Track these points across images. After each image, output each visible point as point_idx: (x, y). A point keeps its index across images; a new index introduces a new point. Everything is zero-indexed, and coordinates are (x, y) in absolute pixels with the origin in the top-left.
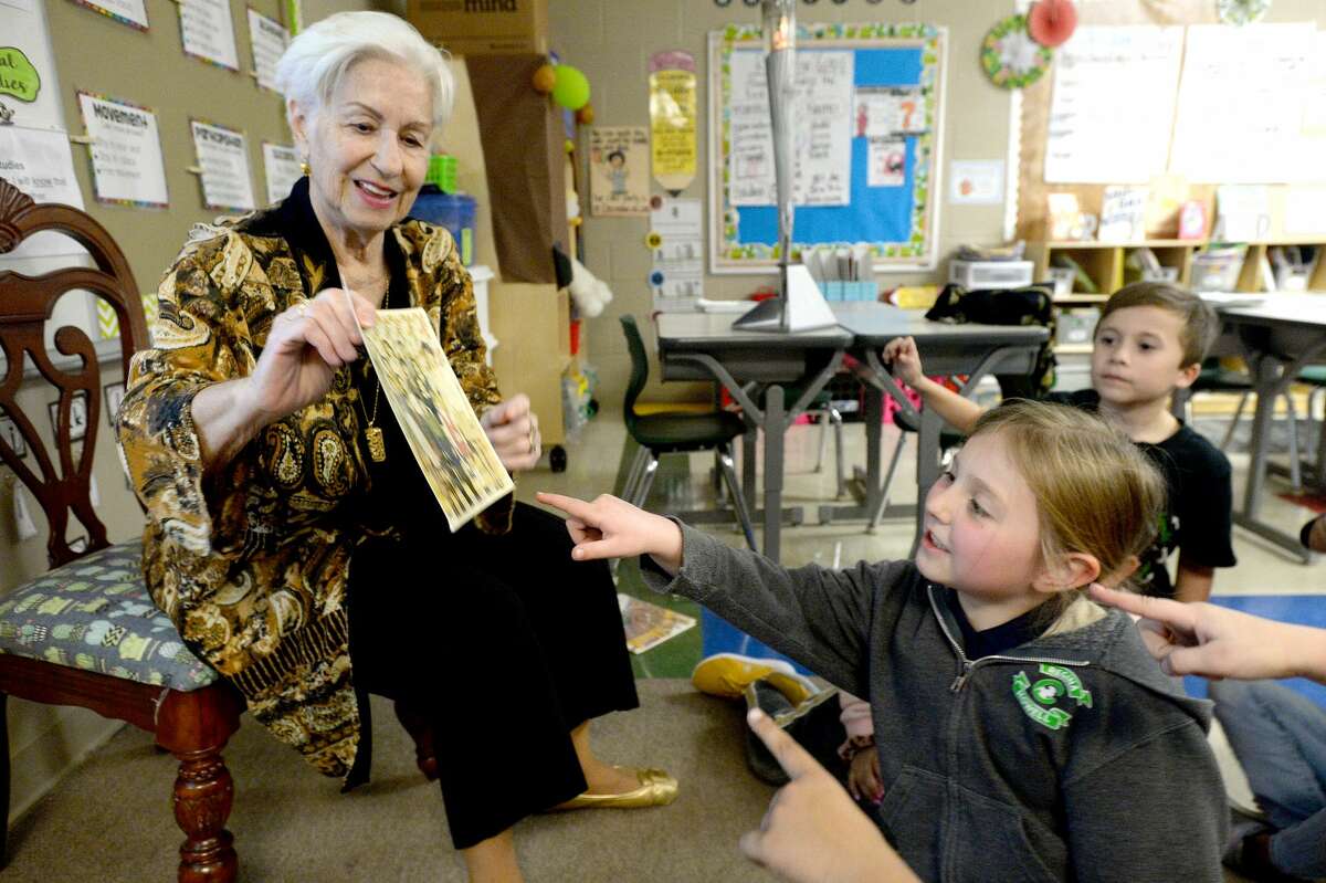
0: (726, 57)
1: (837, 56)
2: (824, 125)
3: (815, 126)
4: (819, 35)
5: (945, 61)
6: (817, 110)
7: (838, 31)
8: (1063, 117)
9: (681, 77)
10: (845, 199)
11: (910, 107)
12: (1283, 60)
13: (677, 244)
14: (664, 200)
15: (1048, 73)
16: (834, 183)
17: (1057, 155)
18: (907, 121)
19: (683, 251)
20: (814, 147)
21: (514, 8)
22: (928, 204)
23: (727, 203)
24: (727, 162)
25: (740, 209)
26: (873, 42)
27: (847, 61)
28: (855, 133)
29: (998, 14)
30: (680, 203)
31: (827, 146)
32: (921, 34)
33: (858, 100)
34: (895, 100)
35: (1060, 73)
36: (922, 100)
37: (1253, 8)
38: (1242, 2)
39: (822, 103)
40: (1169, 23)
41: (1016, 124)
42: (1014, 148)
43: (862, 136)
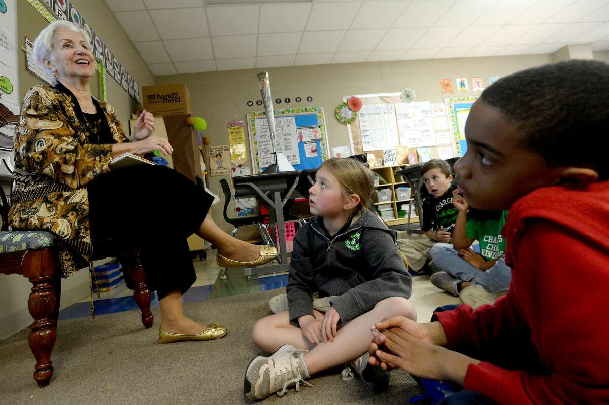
0: (253, 121)
1: (290, 118)
2: (288, 139)
3: (285, 140)
4: (283, 112)
5: (325, 117)
6: (285, 135)
7: (289, 111)
8: (365, 131)
9: (238, 128)
10: (299, 163)
11: (316, 132)
12: (424, 111)
14: (237, 169)
15: (357, 119)
16: (294, 158)
18: (315, 136)
20: (286, 146)
21: (180, 101)
23: (259, 167)
24: (257, 154)
25: (263, 168)
26: (301, 113)
27: (294, 119)
28: (299, 141)
29: (338, 103)
30: (242, 169)
31: (291, 146)
32: (315, 110)
33: (298, 131)
34: (310, 130)
35: (361, 118)
36: (319, 129)
37: (411, 98)
38: (408, 96)
39: (287, 133)
40: (389, 103)
41: (350, 135)
42: (352, 142)
43: (301, 142)
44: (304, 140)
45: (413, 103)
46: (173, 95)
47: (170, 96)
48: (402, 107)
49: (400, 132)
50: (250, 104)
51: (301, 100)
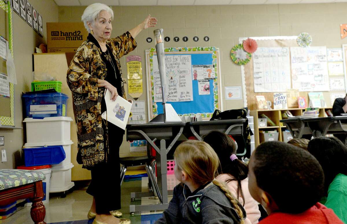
0: (151, 57)
1: (186, 56)
2: (183, 77)
3: (180, 77)
4: (180, 50)
5: (220, 57)
6: (181, 72)
7: (186, 49)
8: (258, 73)
9: (137, 63)
10: (192, 100)
11: (210, 71)
12: (319, 56)
13: (137, 115)
15: (251, 60)
16: (188, 94)
17: (257, 84)
18: (209, 75)
19: (139, 117)
20: (181, 83)
21: (82, 39)
22: (219, 100)
23: (153, 101)
24: (153, 89)
25: (157, 103)
26: (197, 52)
27: (190, 57)
28: (193, 79)
29: (234, 44)
30: (137, 102)
31: (185, 83)
32: (211, 50)
33: (193, 69)
34: (205, 69)
35: (255, 60)
36: (214, 69)
37: (308, 42)
38: (304, 40)
39: (182, 70)
40: (284, 46)
41: (243, 75)
42: (244, 82)
43: (196, 80)
44: (198, 79)
45: (309, 48)
46: (76, 33)
47: (73, 34)
48: (297, 51)
49: (292, 75)
50: (149, 40)
51: (198, 39)
